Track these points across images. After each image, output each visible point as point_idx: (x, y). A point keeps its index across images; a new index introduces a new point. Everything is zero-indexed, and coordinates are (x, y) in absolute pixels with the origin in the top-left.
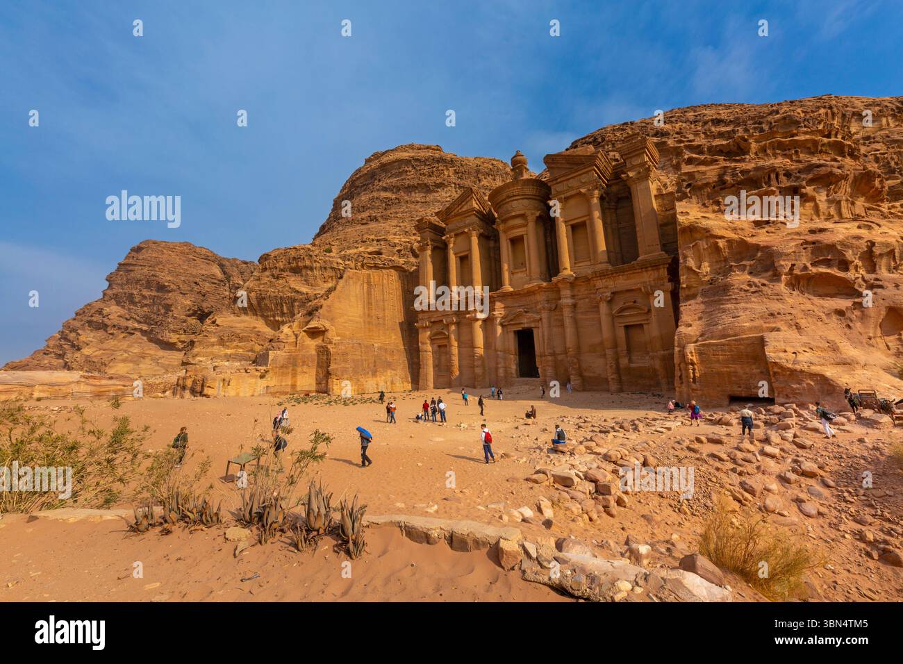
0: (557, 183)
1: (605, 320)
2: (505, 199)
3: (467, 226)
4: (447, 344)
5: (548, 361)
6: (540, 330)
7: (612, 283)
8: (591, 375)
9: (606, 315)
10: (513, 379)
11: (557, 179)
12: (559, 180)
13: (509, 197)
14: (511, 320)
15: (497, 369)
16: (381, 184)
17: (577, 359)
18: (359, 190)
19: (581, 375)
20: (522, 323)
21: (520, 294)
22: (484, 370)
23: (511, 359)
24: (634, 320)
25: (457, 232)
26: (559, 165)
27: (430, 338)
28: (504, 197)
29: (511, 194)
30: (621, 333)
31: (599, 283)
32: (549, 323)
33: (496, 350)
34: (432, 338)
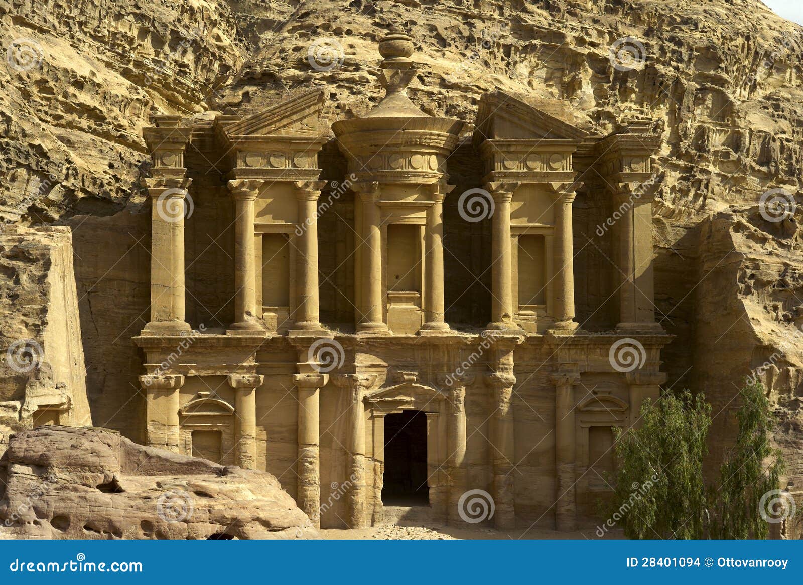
0: (508, 152)
4: (225, 430)
6: (442, 418)
9: (568, 406)
10: (378, 508)
11: (509, 145)
19: (515, 504)
20: (406, 402)
25: (268, 177)
27: (180, 413)
29: (416, 141)
31: (564, 354)
34: (185, 414)
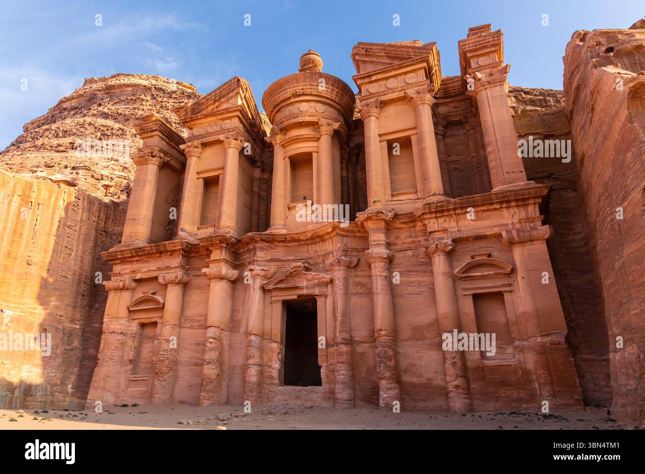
0: (371, 82)
1: (441, 283)
2: (289, 98)
3: (222, 131)
4: (159, 321)
5: (340, 354)
6: (329, 300)
7: (453, 224)
8: (415, 380)
9: (444, 274)
10: (273, 388)
11: (370, 76)
12: (373, 78)
13: (296, 95)
14: (281, 281)
15: (245, 368)
16: (101, 108)
17: (394, 350)
18: (66, 113)
19: (398, 381)
20: (297, 288)
21: (298, 240)
22: (221, 370)
23: (272, 351)
24: (490, 285)
25: (205, 140)
26: (374, 59)
27: (128, 309)
28: (289, 95)
29: (300, 91)
30: (468, 306)
31: (433, 224)
32: (346, 287)
33: (248, 334)
34: (131, 309)
